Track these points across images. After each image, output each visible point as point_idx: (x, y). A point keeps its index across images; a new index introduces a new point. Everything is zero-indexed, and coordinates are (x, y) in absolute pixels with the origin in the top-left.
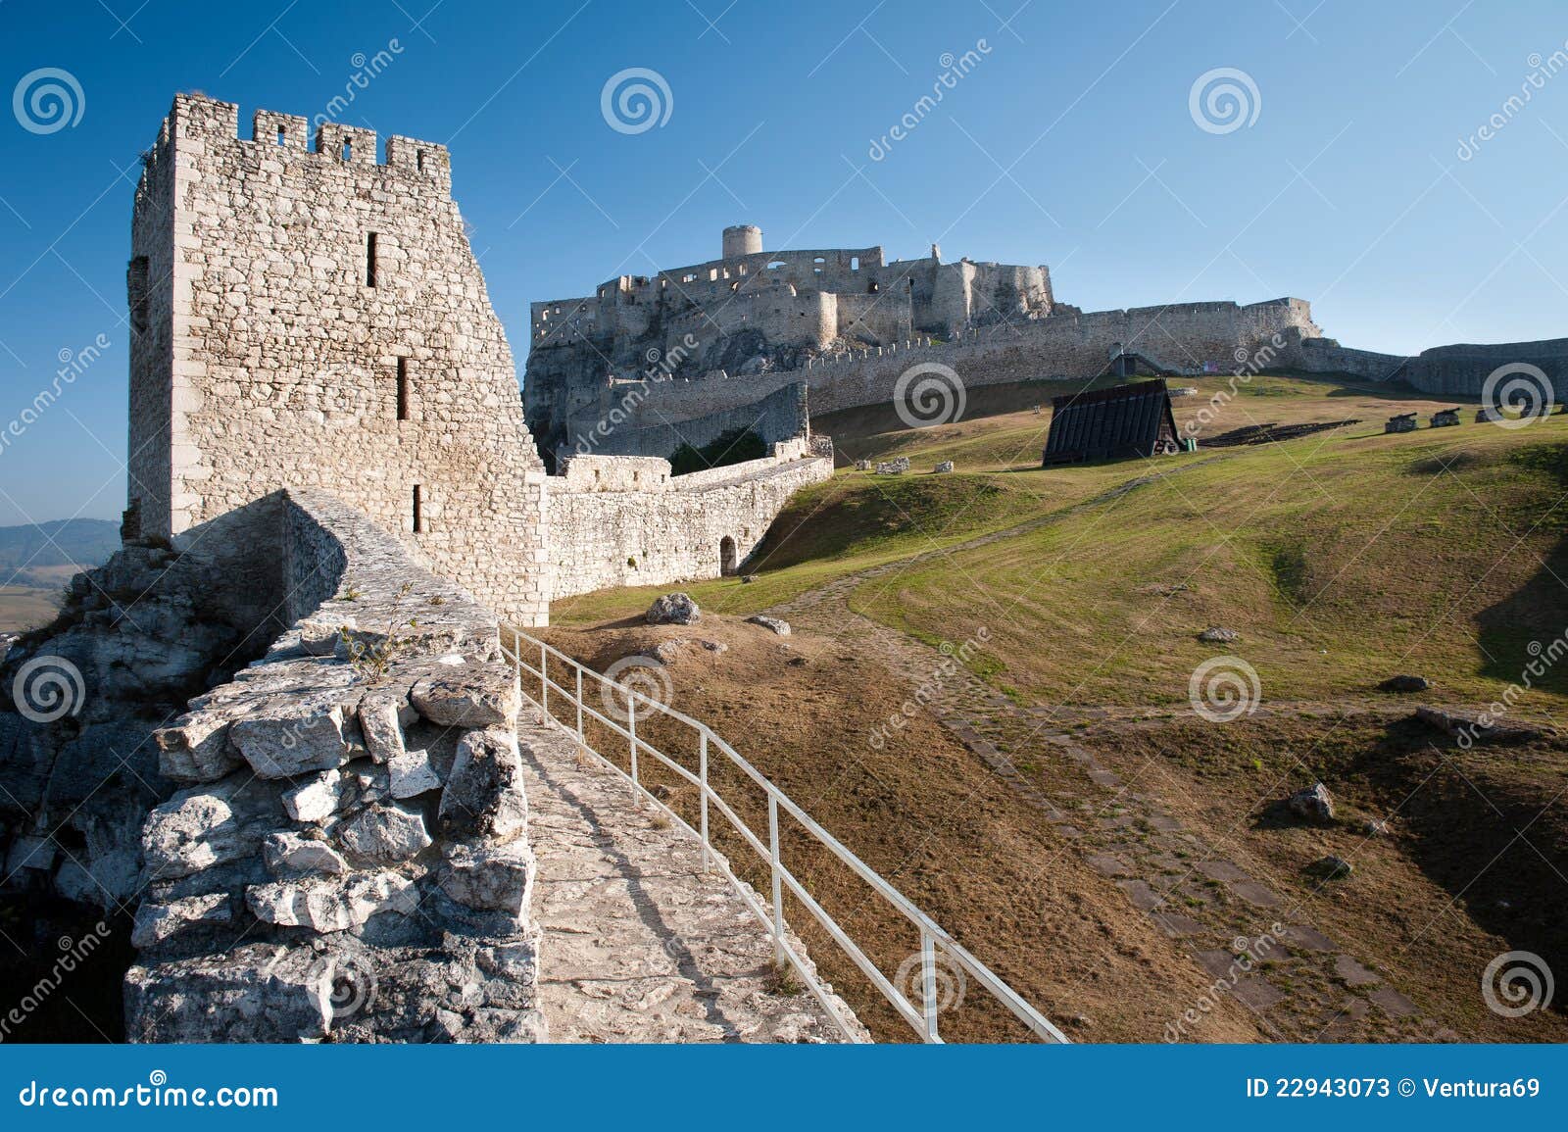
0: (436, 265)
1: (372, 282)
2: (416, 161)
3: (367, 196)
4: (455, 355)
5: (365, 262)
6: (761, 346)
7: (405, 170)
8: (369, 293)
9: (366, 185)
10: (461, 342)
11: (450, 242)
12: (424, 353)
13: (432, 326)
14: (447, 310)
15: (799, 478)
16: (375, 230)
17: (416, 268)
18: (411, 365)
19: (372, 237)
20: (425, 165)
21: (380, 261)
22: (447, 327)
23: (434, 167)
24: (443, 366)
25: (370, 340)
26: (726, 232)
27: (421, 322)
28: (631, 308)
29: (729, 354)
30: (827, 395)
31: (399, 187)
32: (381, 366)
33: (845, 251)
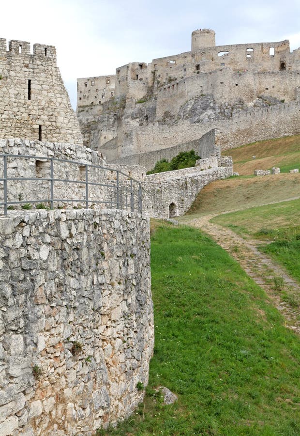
0: (52, 91)
1: (29, 98)
2: (44, 52)
3: (27, 66)
4: (59, 124)
5: (27, 90)
6: (212, 105)
7: (41, 56)
8: (29, 102)
9: (27, 62)
10: (60, 119)
11: (56, 82)
12: (48, 123)
13: (51, 113)
14: (55, 107)
15: (211, 177)
16: (30, 79)
17: (45, 93)
18: (43, 128)
19: (30, 81)
20: (47, 54)
21: (32, 90)
22: (56, 114)
23: (51, 54)
24: (55, 128)
25: (29, 119)
26: (193, 34)
27: (47, 112)
28: (136, 82)
29: (193, 110)
30: (248, 133)
31: (38, 62)
32: (33, 128)
33: (265, 43)
